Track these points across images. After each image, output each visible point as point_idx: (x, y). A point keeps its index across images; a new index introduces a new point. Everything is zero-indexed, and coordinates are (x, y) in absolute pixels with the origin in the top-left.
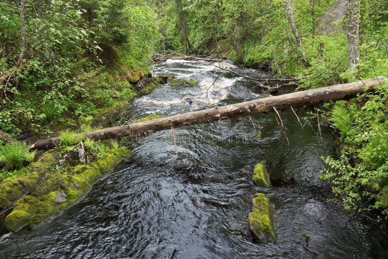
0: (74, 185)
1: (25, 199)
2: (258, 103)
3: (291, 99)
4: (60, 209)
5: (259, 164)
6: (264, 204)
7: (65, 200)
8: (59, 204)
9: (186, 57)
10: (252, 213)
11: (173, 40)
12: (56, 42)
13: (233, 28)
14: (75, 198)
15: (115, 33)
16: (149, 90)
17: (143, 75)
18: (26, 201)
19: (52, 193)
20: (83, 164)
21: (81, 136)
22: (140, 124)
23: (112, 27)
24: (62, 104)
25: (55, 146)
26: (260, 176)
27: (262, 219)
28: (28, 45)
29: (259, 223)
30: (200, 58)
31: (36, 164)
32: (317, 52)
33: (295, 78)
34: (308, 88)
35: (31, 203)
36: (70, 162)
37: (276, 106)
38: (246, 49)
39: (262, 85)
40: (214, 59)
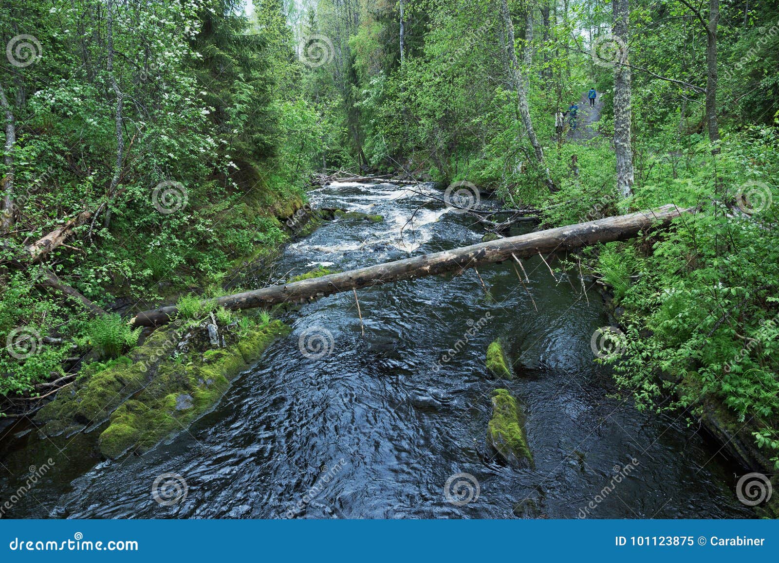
0: (205, 383)
1: (128, 407)
2: (489, 248)
3: (539, 240)
4: (184, 421)
5: (494, 343)
6: (510, 406)
7: (191, 406)
8: (181, 412)
9: (361, 178)
10: (493, 421)
11: (338, 152)
12: (169, 157)
13: (432, 133)
14: (206, 403)
15: (256, 142)
16: (308, 230)
17: (298, 206)
18: (129, 409)
19: (170, 395)
20: (215, 348)
21: (210, 303)
22: (303, 282)
23: (253, 133)
24: (178, 254)
25: (170, 321)
26: (499, 361)
27: (510, 429)
28: (126, 163)
29: (506, 437)
30: (382, 180)
31: (142, 350)
32: (569, 168)
33: (537, 208)
34: (558, 224)
35: (138, 413)
36: (196, 346)
37: (516, 252)
38: (453, 165)
39: (485, 220)
40: (404, 181)
